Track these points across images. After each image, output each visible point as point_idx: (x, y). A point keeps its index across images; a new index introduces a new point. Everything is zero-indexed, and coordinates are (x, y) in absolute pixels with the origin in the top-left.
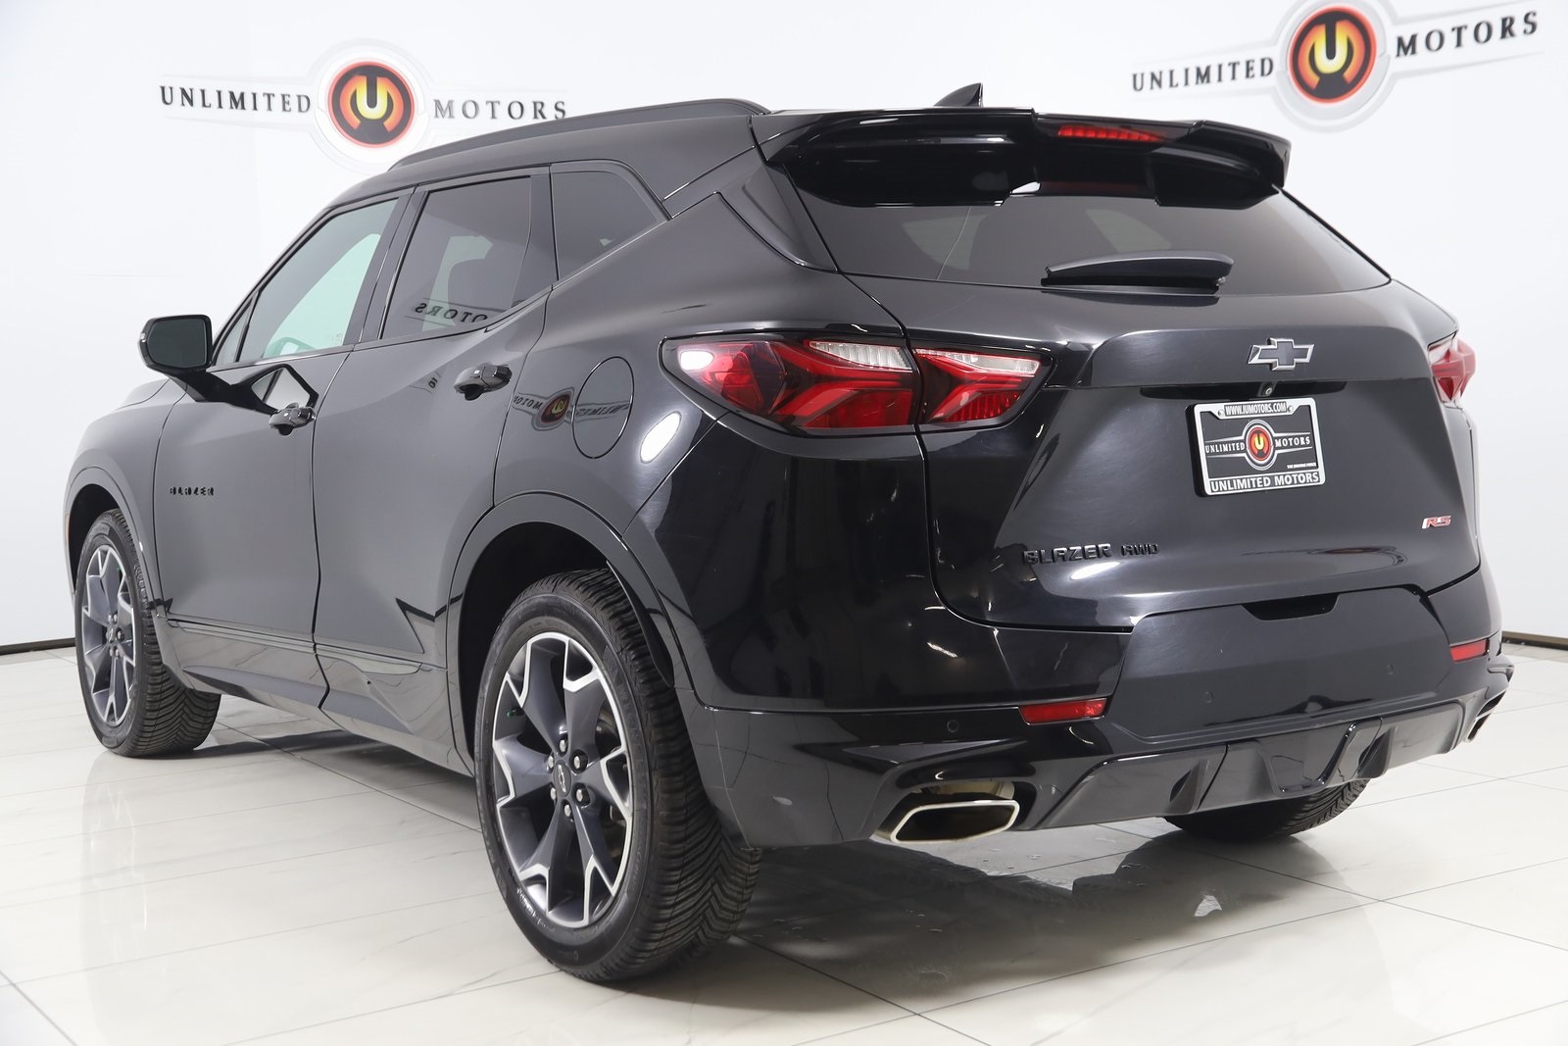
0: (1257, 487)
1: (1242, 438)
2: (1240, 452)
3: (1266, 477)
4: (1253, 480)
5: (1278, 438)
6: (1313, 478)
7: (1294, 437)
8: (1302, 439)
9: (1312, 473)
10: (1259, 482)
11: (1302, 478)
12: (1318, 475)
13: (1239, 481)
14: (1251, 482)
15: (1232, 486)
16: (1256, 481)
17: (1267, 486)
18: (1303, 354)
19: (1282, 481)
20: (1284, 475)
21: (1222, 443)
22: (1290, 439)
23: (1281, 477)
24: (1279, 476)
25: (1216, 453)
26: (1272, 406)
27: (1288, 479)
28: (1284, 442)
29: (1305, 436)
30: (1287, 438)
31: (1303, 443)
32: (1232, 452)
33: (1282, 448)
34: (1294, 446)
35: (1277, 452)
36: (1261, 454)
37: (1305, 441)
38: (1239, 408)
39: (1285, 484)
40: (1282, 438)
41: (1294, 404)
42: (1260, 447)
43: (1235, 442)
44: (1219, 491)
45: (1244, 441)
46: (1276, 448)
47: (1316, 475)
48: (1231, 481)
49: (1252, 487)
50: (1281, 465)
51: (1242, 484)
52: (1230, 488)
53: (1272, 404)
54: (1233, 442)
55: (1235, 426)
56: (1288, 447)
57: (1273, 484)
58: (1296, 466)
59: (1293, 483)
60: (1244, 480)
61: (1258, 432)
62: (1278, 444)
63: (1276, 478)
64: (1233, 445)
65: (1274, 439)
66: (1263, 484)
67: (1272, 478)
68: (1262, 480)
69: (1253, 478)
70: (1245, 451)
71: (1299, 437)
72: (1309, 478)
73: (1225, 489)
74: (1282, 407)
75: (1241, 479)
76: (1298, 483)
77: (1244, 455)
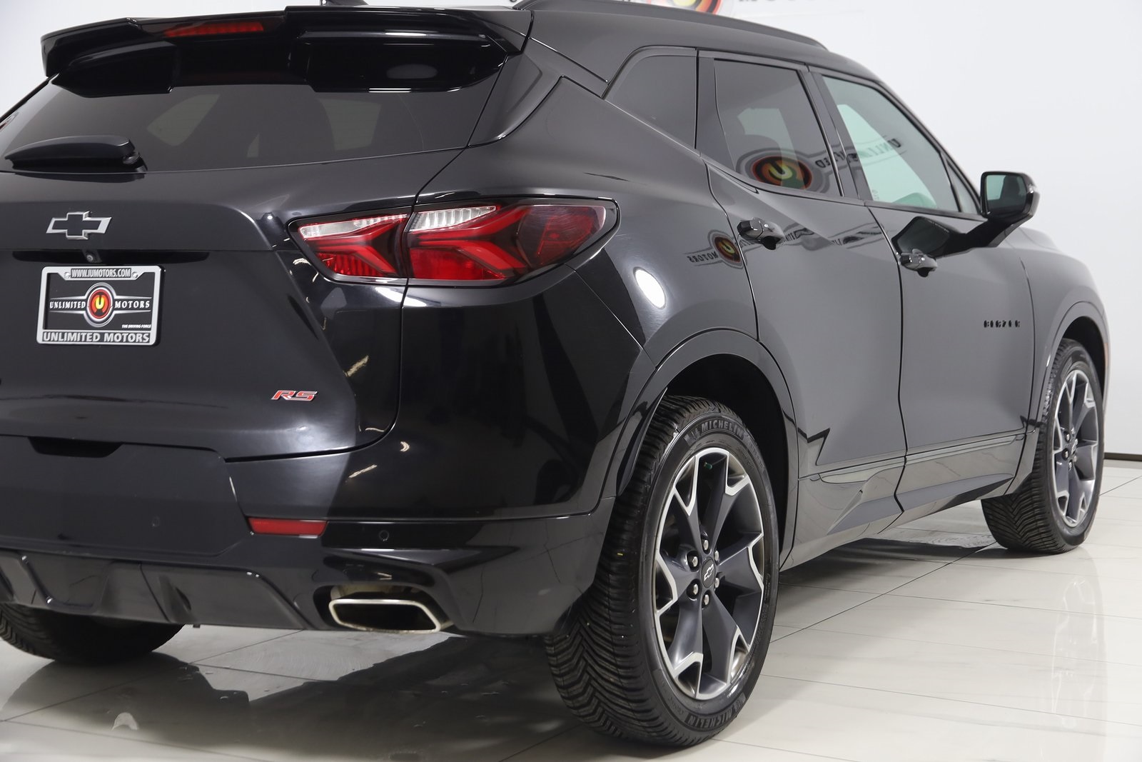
0: (85, 341)
1: (84, 297)
2: (80, 309)
3: (97, 334)
4: (84, 335)
5: (118, 300)
6: (143, 339)
7: (134, 300)
8: (142, 302)
9: (143, 334)
10: (88, 337)
11: (132, 338)
12: (149, 336)
13: (70, 334)
14: (81, 336)
15: (63, 337)
16: (86, 336)
17: (95, 342)
18: (96, 225)
19: (112, 338)
20: (115, 334)
21: (66, 301)
22: (131, 302)
23: (112, 335)
24: (109, 334)
25: (58, 309)
26: (116, 272)
27: (118, 338)
28: (121, 305)
29: (145, 301)
30: (128, 300)
31: (142, 306)
32: (73, 309)
33: (121, 309)
34: (133, 308)
35: (115, 312)
36: (99, 313)
37: (145, 305)
38: (85, 272)
39: (114, 341)
40: (122, 300)
41: (138, 271)
42: (99, 307)
43: (78, 300)
44: (50, 340)
45: (86, 301)
46: (114, 309)
47: (148, 335)
48: (63, 334)
49: (81, 341)
50: (116, 324)
51: (73, 337)
52: (60, 339)
53: (118, 269)
54: (74, 301)
55: (79, 287)
56: (127, 308)
57: (102, 340)
58: (131, 326)
59: (122, 341)
60: (75, 334)
61: (101, 294)
62: (118, 305)
63: (106, 335)
64: (75, 303)
65: (114, 300)
66: (92, 338)
67: (102, 335)
68: (92, 335)
69: (84, 332)
70: (85, 309)
71: (139, 300)
72: (139, 337)
73: (56, 339)
74: (127, 273)
75: (73, 333)
76: (127, 341)
77: (83, 312)
